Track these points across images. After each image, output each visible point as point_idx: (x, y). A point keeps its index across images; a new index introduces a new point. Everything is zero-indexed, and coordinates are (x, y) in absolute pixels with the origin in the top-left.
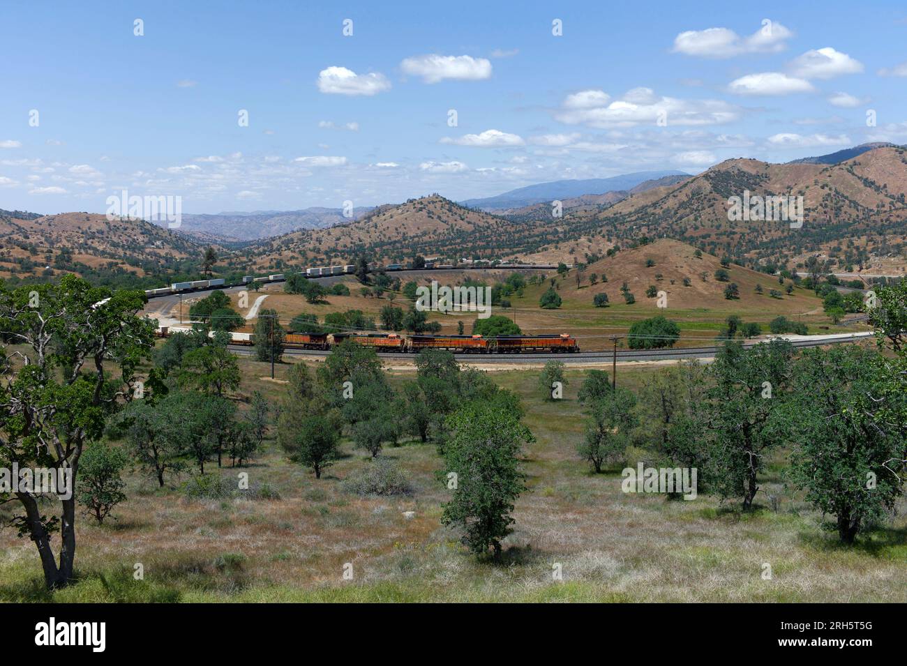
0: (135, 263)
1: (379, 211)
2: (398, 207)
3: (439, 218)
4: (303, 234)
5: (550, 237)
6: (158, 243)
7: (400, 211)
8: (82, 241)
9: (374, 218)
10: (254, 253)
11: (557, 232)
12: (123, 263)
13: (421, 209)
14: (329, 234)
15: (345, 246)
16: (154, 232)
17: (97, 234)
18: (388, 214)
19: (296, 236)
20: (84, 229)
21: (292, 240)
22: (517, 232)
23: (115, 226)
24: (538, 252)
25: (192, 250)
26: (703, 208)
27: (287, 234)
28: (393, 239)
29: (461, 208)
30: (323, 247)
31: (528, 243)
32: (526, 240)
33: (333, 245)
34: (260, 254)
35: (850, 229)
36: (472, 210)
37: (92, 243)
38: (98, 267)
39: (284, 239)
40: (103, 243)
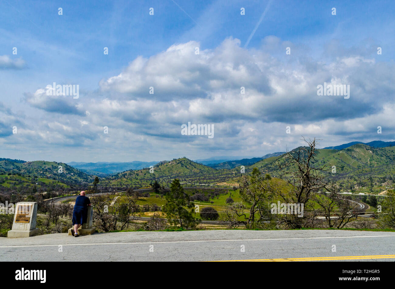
0: (63, 182)
1: (162, 163)
2: (169, 162)
3: (186, 167)
4: (131, 172)
5: (230, 176)
6: (72, 174)
7: (170, 164)
8: (42, 172)
9: (160, 167)
10: (111, 179)
11: (232, 174)
12: (58, 182)
13: (179, 163)
14: (142, 172)
15: (148, 177)
16: (71, 169)
17: (48, 170)
18: (165, 164)
19: (128, 173)
20: (43, 168)
21: (126, 174)
22: (217, 173)
23: (55, 167)
24: (225, 181)
25: (85, 177)
26: (290, 166)
27: (124, 172)
28: (167, 175)
29: (195, 163)
30: (139, 178)
31: (221, 178)
32: (220, 177)
33: (143, 177)
34: (113, 180)
35: (347, 175)
36: (199, 164)
37: (46, 173)
38: (48, 183)
39: (123, 173)
40: (50, 174)
